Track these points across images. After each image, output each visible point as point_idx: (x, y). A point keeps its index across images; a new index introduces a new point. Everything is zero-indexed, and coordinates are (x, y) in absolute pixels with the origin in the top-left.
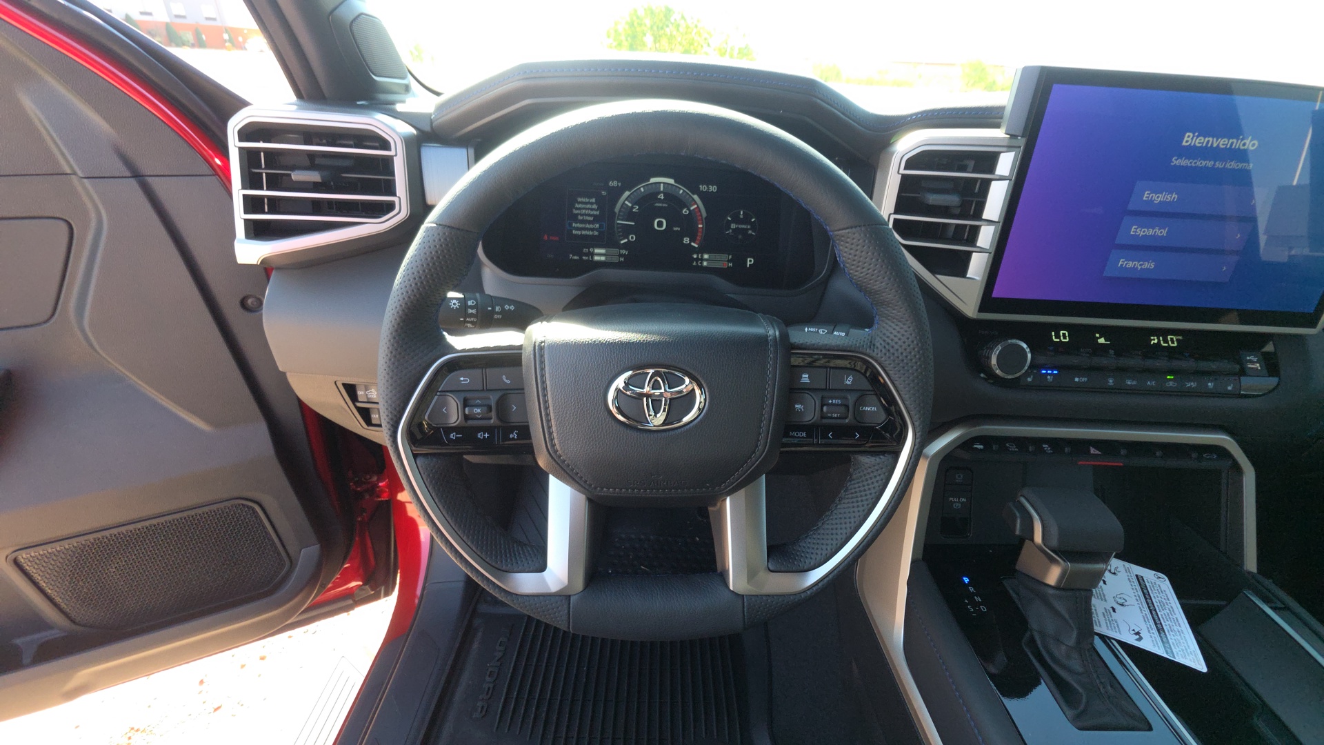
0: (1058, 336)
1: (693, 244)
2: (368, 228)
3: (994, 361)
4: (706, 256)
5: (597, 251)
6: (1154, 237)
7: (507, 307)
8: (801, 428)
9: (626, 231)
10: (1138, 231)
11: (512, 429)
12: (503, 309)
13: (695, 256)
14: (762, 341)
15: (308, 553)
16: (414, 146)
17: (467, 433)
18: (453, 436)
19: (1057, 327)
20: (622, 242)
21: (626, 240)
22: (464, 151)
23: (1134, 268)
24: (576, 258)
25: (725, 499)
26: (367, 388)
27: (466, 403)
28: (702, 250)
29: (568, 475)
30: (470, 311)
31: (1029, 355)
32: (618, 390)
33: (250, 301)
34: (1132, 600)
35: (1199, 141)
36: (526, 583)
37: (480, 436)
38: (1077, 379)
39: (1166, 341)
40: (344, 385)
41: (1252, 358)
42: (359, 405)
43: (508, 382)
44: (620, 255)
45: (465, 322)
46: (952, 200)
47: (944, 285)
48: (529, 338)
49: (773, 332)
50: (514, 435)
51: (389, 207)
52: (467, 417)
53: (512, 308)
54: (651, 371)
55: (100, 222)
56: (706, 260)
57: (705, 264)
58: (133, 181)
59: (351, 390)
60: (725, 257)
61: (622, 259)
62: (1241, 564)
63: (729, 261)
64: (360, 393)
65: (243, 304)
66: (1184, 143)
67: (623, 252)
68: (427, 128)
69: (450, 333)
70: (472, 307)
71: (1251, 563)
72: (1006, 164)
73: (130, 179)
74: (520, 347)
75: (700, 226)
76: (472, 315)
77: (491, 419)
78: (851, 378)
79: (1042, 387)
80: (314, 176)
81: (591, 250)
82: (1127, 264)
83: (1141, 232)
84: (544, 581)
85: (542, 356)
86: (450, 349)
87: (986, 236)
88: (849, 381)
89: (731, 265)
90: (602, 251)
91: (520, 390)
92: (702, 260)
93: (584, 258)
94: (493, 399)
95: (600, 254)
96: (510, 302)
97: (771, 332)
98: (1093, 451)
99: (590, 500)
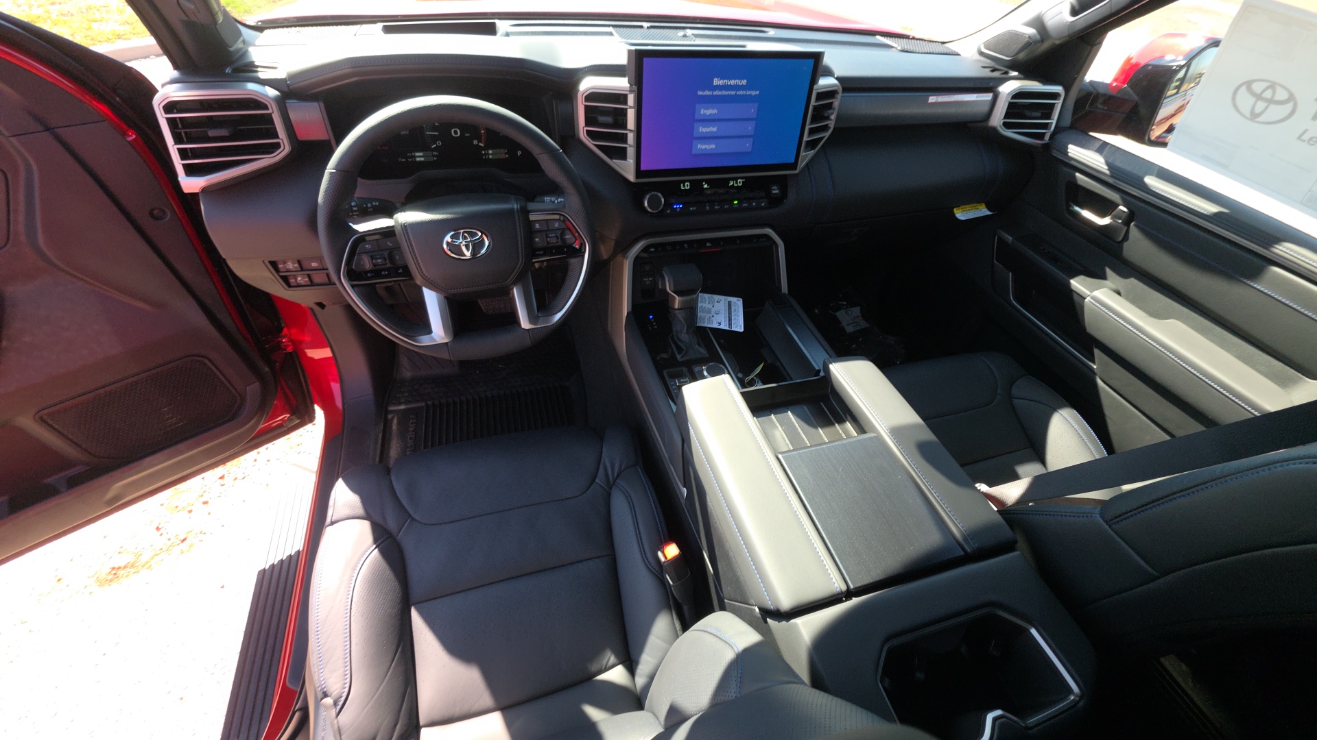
0: (684, 186)
1: (480, 144)
2: (265, 161)
3: (646, 204)
4: (490, 152)
5: (417, 154)
6: (711, 132)
7: (374, 204)
8: (540, 249)
9: (434, 139)
10: (703, 130)
11: (398, 268)
12: (372, 205)
13: (483, 152)
14: (511, 211)
15: (253, 389)
16: (281, 102)
17: (376, 273)
18: (369, 275)
19: (684, 182)
20: (433, 147)
21: (435, 146)
22: (316, 104)
23: (706, 149)
24: (403, 160)
25: (513, 289)
26: (284, 262)
27: (372, 258)
28: (487, 147)
29: (433, 286)
30: (354, 209)
31: (663, 200)
32: (448, 243)
33: (155, 212)
34: (723, 312)
35: (721, 82)
36: (425, 341)
37: (383, 273)
38: (691, 209)
39: (737, 183)
40: (270, 262)
41: (775, 188)
42: (281, 274)
43: (391, 245)
44: (434, 156)
45: (353, 215)
46: (609, 120)
47: (616, 164)
48: (396, 221)
49: (516, 206)
50: (400, 271)
51: (277, 146)
52: (374, 265)
53: (377, 204)
54: (462, 231)
55: (28, 167)
56: (491, 154)
57: (491, 157)
58: (47, 133)
59: (274, 264)
60: (503, 151)
61: (435, 158)
62: (781, 290)
63: (506, 154)
64: (281, 266)
65: (151, 214)
66: (714, 84)
67: (435, 153)
68: (286, 89)
69: (354, 224)
70: (355, 206)
71: (785, 288)
72: (631, 100)
73: (43, 133)
74: (393, 227)
75: (483, 132)
76: (355, 211)
77: (386, 264)
78: (557, 224)
79: (675, 214)
80: (223, 132)
81: (413, 154)
82: (702, 147)
83: (705, 130)
84: (433, 339)
85: (406, 230)
86: (356, 232)
87: (631, 138)
88: (557, 225)
89: (507, 156)
90: (421, 154)
91: (399, 248)
92: (488, 154)
93: (409, 160)
94: (386, 254)
95: (420, 156)
96: (377, 200)
97: (515, 206)
98: (708, 244)
99: (446, 298)
